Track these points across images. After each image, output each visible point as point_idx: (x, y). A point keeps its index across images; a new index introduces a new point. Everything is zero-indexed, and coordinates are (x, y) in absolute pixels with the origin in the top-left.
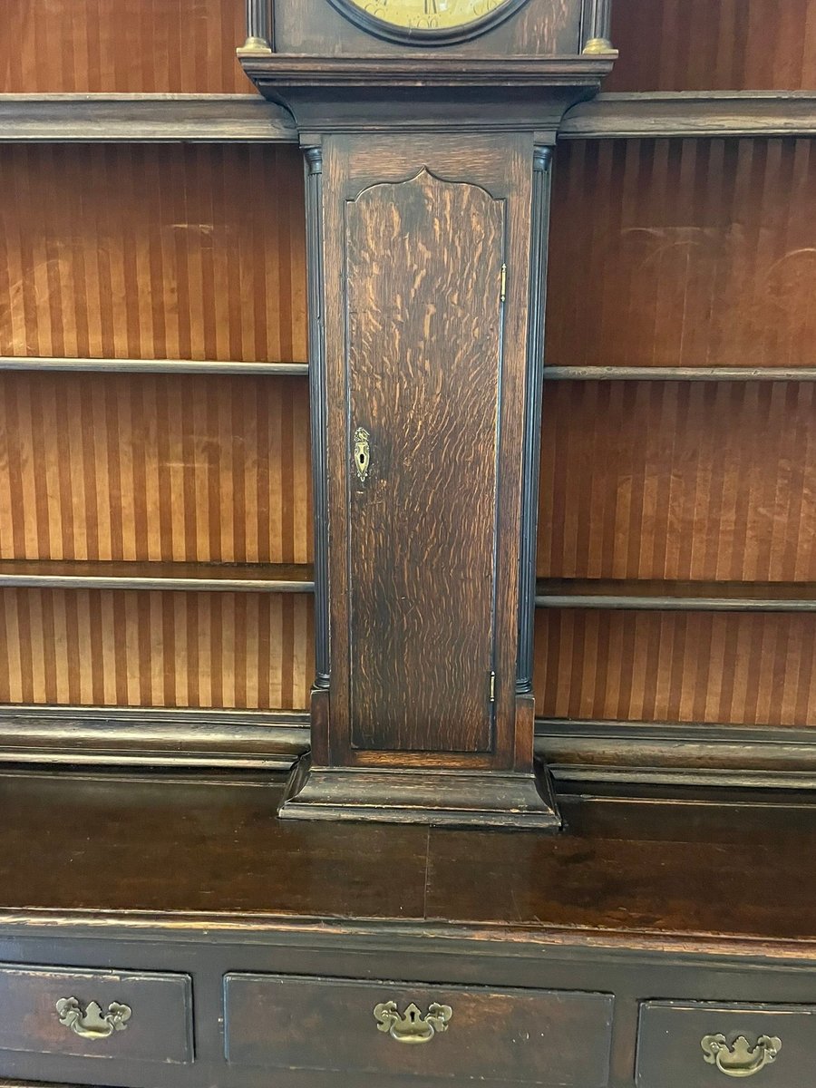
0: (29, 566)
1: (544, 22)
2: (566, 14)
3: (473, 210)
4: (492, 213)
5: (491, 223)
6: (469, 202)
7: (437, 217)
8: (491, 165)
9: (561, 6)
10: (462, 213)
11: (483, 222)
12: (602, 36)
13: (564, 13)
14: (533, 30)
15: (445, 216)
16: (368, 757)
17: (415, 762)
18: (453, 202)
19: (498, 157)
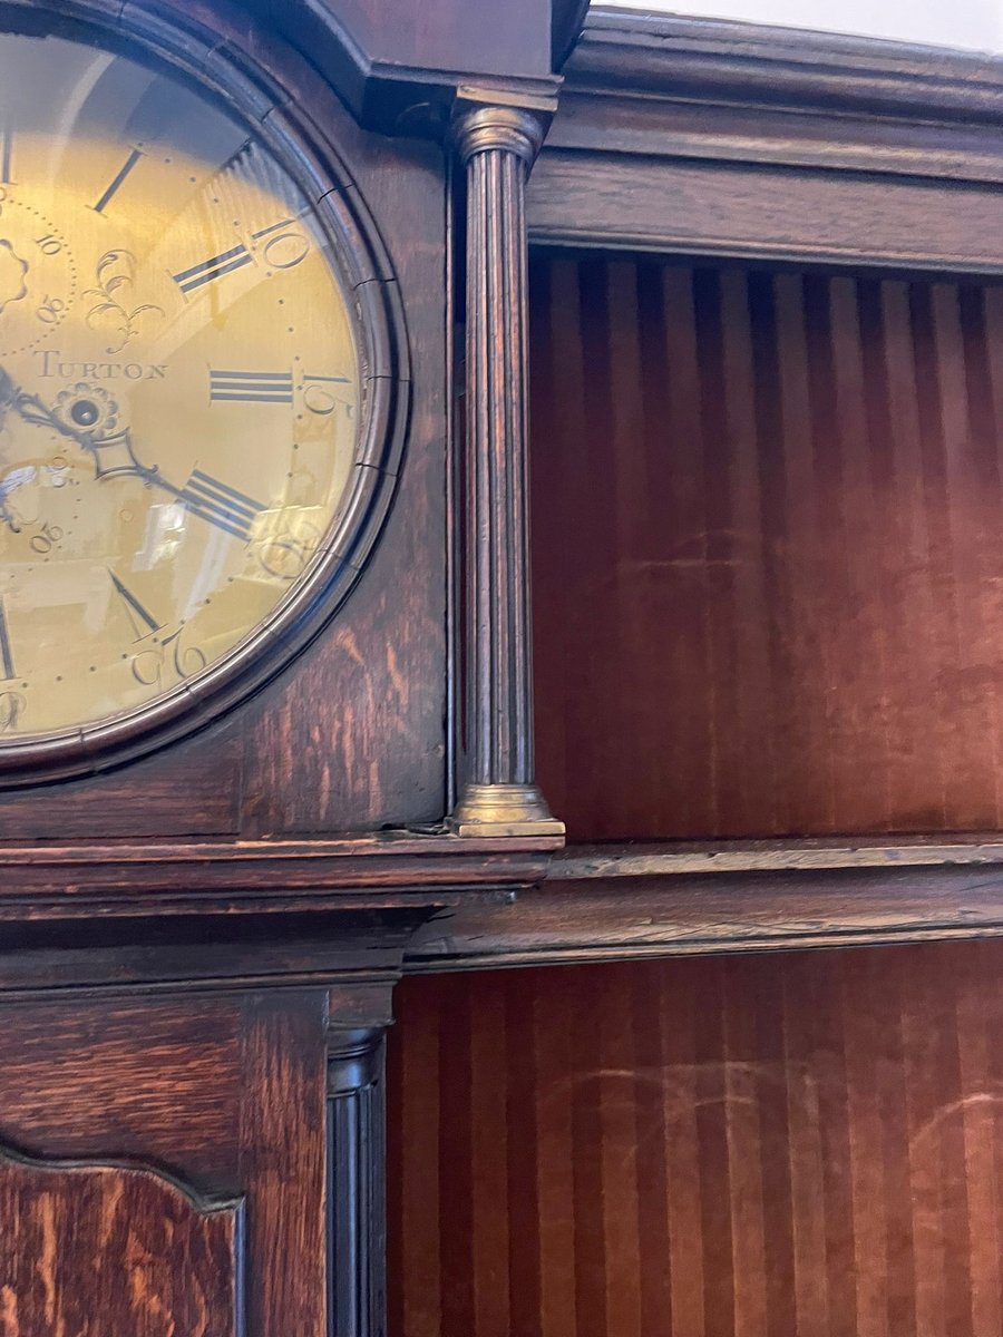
1: (341, 719)
2: (404, 701)
3: (134, 1247)
4: (197, 1254)
5: (197, 1287)
6: (121, 1226)
7: (12, 1284)
8: (196, 1093)
9: (388, 677)
10: (98, 1263)
11: (167, 1286)
12: (512, 781)
13: (397, 696)
14: (310, 741)
15: (39, 1275)
18: (64, 1229)
19: (218, 1069)
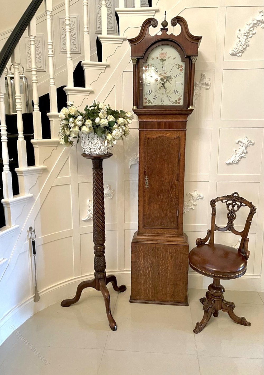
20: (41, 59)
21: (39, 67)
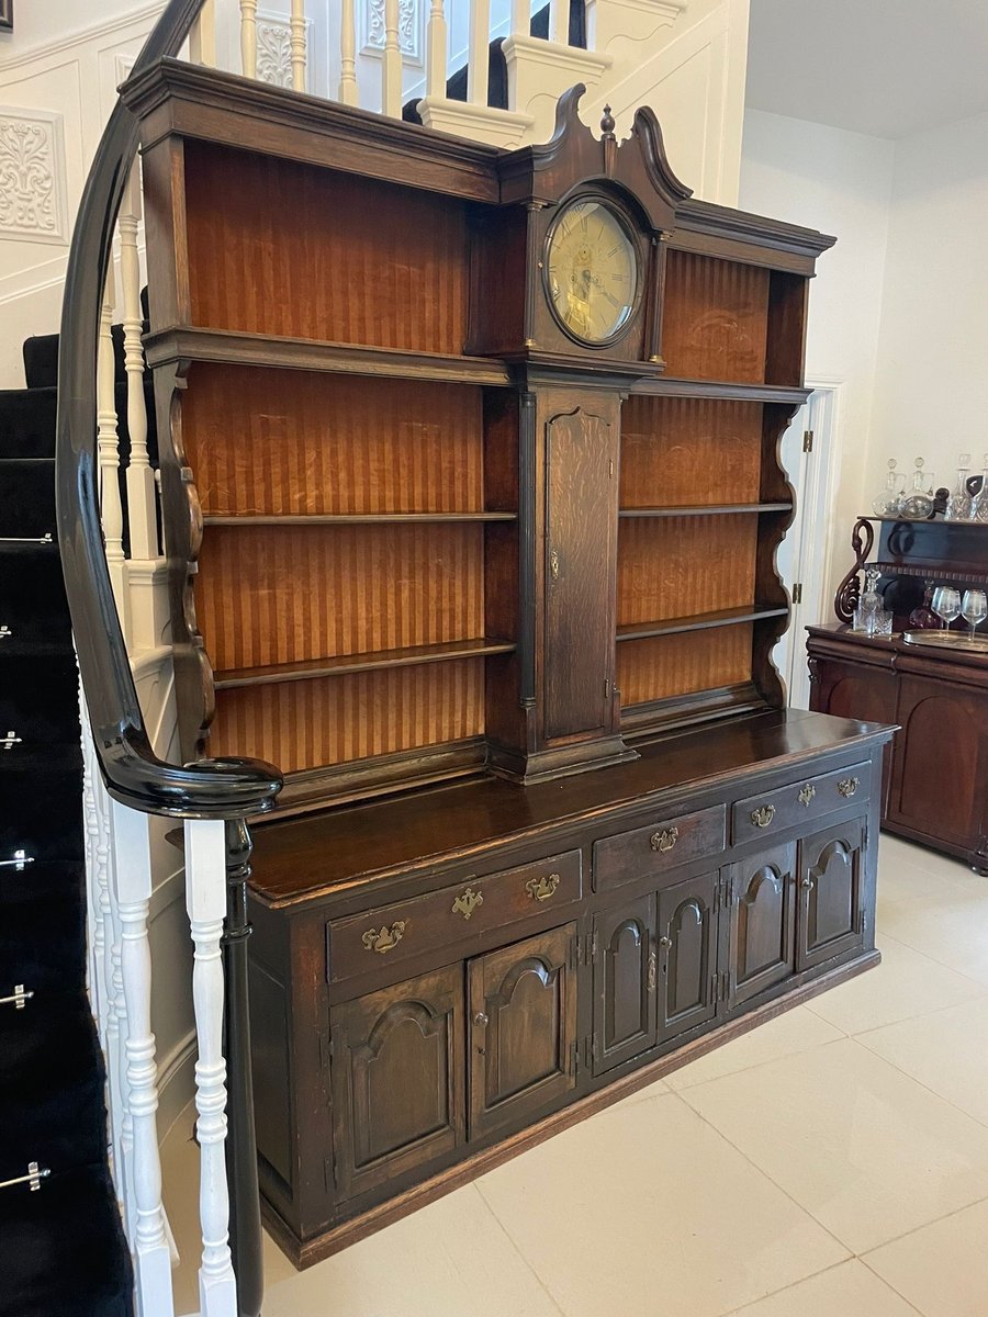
0: (314, 664)
3: (599, 431)
6: (598, 427)
7: (586, 435)
8: (606, 407)
11: (602, 437)
16: (552, 743)
17: (572, 741)
18: (592, 427)
20: (49, 201)
21: (42, 225)
